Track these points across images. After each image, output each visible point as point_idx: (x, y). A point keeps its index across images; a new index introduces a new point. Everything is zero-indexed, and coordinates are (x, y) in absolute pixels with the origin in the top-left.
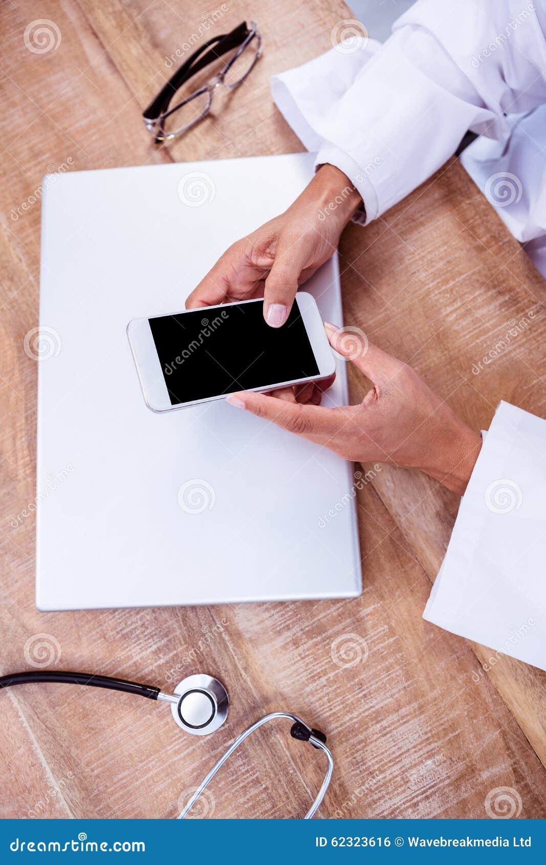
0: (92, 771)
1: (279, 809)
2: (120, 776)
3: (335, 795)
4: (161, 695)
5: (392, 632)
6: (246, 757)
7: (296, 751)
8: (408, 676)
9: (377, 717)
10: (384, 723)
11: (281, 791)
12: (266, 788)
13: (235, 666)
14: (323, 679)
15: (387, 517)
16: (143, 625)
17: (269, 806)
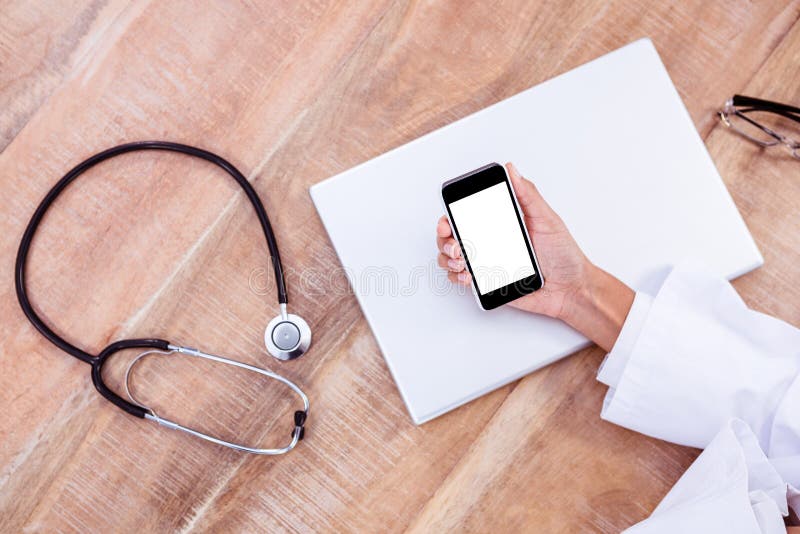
0: (210, 277)
1: (237, 425)
2: (215, 300)
3: (264, 463)
4: (284, 305)
5: (397, 461)
6: (264, 386)
7: (282, 422)
8: (370, 485)
9: (331, 472)
10: (328, 480)
11: (251, 421)
12: (248, 410)
13: (325, 353)
14: (341, 422)
15: (482, 425)
16: (327, 271)
17: (237, 416)
